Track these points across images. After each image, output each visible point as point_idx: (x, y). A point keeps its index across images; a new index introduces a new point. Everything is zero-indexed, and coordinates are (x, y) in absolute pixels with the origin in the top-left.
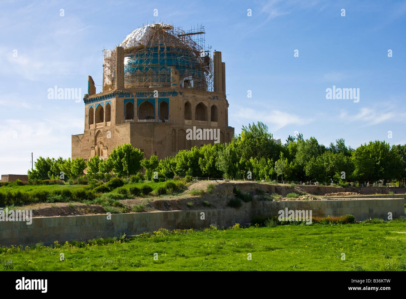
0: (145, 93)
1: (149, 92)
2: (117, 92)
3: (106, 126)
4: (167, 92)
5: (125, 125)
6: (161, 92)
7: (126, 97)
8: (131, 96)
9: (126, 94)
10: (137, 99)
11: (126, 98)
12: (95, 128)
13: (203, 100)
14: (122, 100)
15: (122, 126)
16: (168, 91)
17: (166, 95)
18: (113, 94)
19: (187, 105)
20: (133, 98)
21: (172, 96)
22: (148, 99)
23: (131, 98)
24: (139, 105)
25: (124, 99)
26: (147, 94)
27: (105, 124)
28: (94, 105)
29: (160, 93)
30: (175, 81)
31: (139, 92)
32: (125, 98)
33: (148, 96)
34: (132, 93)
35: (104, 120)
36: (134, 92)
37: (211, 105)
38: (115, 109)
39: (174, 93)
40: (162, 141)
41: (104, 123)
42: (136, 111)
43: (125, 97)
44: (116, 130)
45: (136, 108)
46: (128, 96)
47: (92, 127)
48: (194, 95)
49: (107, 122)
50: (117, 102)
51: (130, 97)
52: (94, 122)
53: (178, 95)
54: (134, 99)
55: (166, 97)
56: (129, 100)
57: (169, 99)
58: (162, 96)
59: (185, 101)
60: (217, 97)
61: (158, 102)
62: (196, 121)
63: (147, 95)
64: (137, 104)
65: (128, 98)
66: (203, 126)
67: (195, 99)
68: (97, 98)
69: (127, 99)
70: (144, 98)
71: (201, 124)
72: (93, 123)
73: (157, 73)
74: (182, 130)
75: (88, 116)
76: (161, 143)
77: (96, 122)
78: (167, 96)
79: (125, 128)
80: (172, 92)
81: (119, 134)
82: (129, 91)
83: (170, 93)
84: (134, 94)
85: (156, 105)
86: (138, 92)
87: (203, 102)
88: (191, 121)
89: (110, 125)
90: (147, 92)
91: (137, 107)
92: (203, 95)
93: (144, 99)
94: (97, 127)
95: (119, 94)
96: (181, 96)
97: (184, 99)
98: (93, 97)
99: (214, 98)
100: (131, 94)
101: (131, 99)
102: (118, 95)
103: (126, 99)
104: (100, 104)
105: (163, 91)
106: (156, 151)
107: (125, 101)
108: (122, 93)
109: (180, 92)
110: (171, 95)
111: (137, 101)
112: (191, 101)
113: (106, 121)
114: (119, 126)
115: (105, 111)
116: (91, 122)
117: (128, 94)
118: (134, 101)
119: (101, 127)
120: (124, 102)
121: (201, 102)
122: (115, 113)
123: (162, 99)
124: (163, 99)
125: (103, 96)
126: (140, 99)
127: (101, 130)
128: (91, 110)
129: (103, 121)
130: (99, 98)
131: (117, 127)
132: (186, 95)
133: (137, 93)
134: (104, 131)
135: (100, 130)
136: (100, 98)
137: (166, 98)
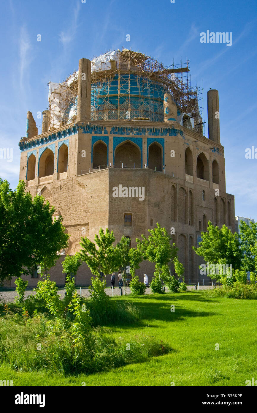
0: (126, 129)
1: (134, 127)
2: (80, 125)
3: (58, 179)
4: (161, 129)
5: (97, 173)
6: (152, 127)
7: (95, 133)
8: (103, 132)
9: (96, 128)
10: (112, 137)
11: (96, 135)
12: (37, 184)
13: (204, 150)
14: (88, 137)
15: (91, 176)
16: (163, 128)
17: (160, 133)
18: (74, 127)
19: (188, 152)
20: (106, 135)
21: (170, 135)
22: (131, 139)
23: (103, 134)
24: (117, 146)
25: (93, 137)
26: (129, 129)
27: (56, 177)
28: (37, 151)
29: (151, 131)
30: (172, 114)
31: (117, 127)
32: (93, 134)
33: (131, 134)
34: (105, 128)
35: (55, 171)
36: (108, 126)
37: (213, 159)
38: (77, 151)
39: (173, 131)
40: (159, 203)
41: (54, 176)
42: (111, 156)
43: (93, 132)
44: (79, 183)
45: (112, 151)
46: (98, 132)
47: (32, 183)
48: (195, 140)
49: (60, 174)
50: (80, 140)
51: (101, 133)
52: (36, 176)
53: (178, 135)
54: (108, 137)
55: (160, 137)
56: (100, 138)
57: (164, 139)
58: (152, 135)
59: (186, 147)
60: (218, 149)
61: (146, 143)
62: (198, 178)
63: (129, 132)
64: (114, 145)
65: (98, 135)
66: (205, 187)
67: (197, 146)
68: (42, 139)
69: (97, 137)
70: (125, 136)
71: (202, 185)
72: (33, 178)
73: (136, 108)
74: (182, 189)
75: (26, 169)
76: (158, 205)
77: (40, 176)
78: (162, 135)
79: (97, 179)
80: (169, 129)
81: (83, 190)
82: (100, 124)
83: (166, 131)
84: (109, 129)
85: (143, 147)
86: (115, 126)
87: (204, 153)
88: (192, 177)
89: (66, 177)
90: (130, 127)
91: (114, 150)
92: (204, 143)
93: (124, 138)
94: (41, 183)
95: (84, 128)
96: (182, 137)
97: (185, 143)
98: (34, 138)
99: (215, 150)
100: (103, 129)
101: (103, 137)
102: (83, 130)
103: (94, 136)
104: (47, 148)
105: (155, 128)
106: (151, 218)
107: (94, 139)
108: (88, 127)
109: (181, 131)
110: (168, 134)
111: (114, 141)
112: (192, 148)
113: (59, 172)
114: (84, 177)
115: (57, 157)
116: (30, 177)
117: (100, 129)
118: (108, 140)
119: (49, 182)
120: (92, 140)
121: (202, 153)
122: (76, 156)
123: (152, 139)
124: (155, 139)
125: (55, 135)
126: (119, 138)
127: (49, 187)
128: (32, 159)
129: (52, 173)
130: (46, 138)
131: (81, 179)
132: (187, 137)
133: (113, 128)
134: (54, 188)
135: (47, 186)
136: (48, 138)
137: (159, 139)
